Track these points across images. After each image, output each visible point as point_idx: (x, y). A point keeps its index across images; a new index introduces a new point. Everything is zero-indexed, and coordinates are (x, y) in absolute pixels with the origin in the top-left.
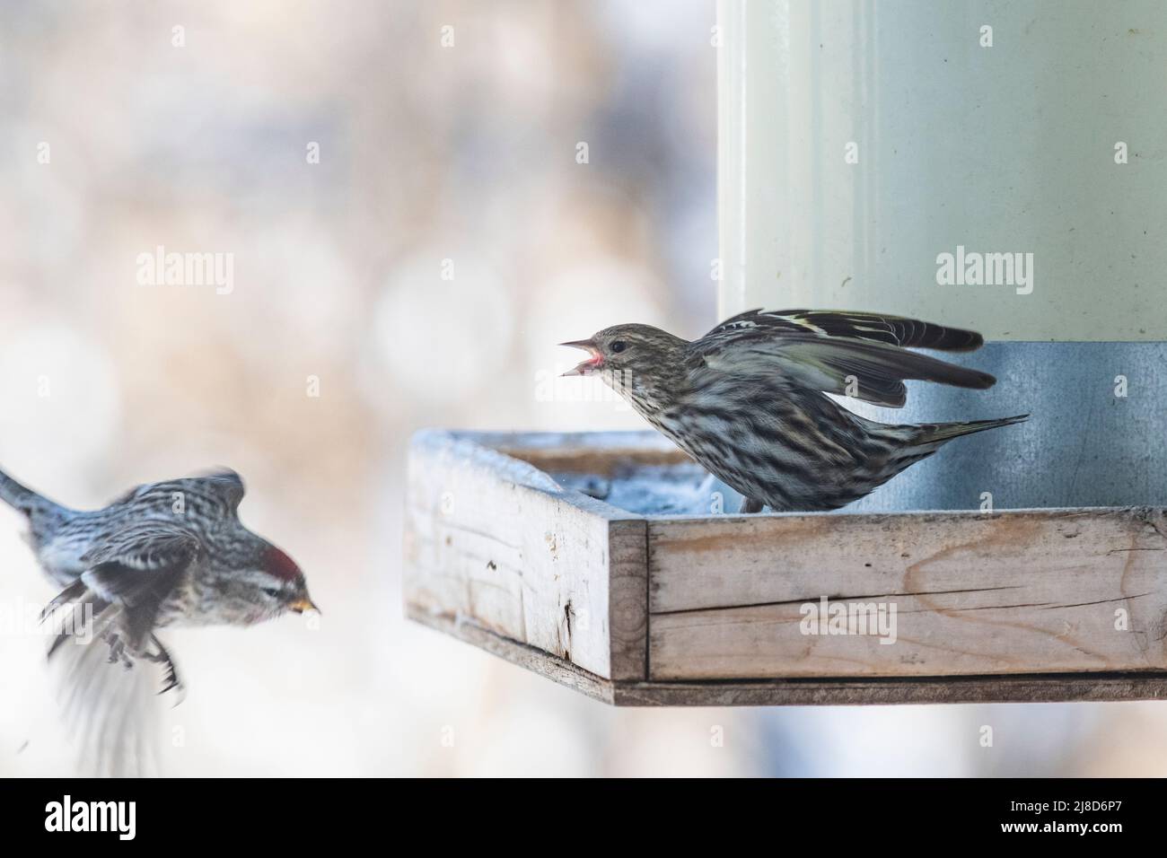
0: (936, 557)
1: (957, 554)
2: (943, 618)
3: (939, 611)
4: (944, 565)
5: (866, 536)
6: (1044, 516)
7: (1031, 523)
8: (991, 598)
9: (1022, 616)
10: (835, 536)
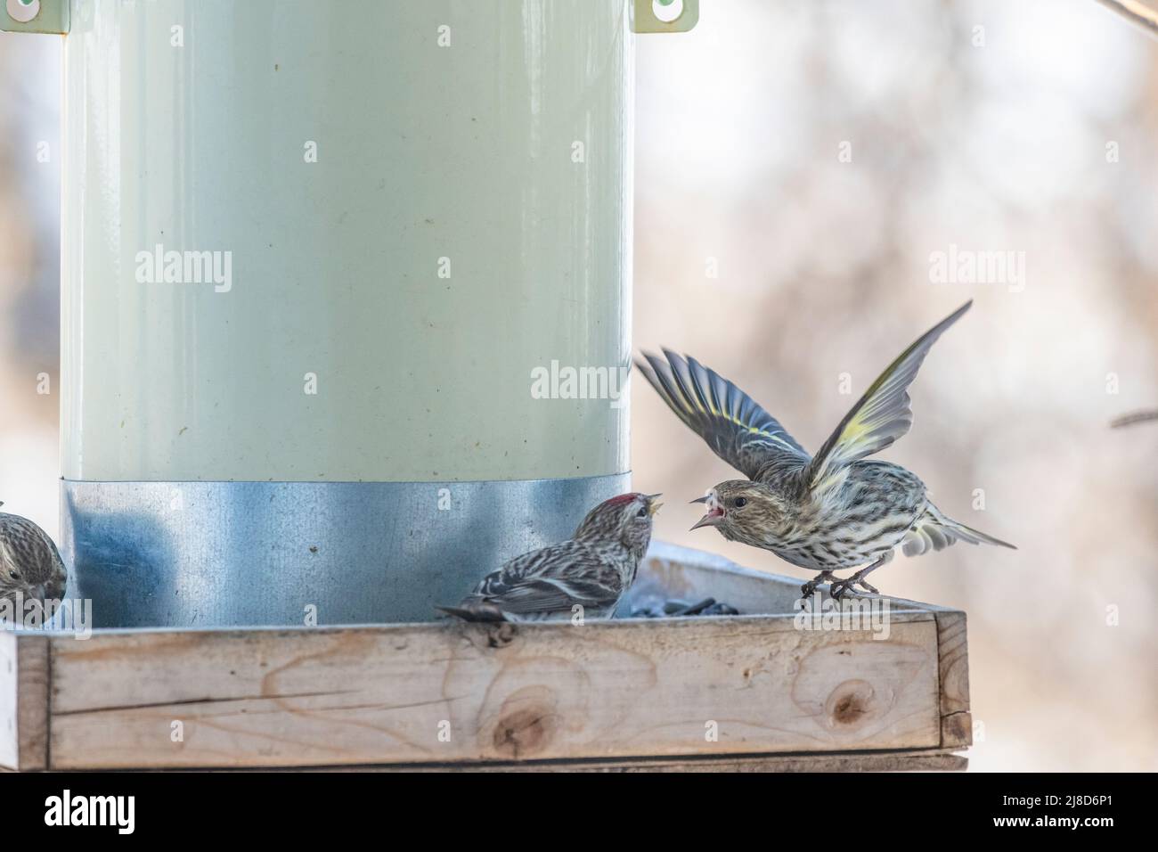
0: (288, 666)
1: (306, 663)
2: (295, 718)
3: (292, 711)
4: (296, 673)
5: (230, 648)
6: (378, 631)
7: (367, 638)
8: (334, 700)
9: (361, 715)
10: (205, 648)
